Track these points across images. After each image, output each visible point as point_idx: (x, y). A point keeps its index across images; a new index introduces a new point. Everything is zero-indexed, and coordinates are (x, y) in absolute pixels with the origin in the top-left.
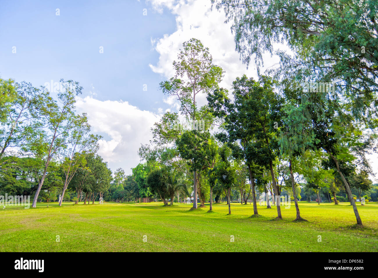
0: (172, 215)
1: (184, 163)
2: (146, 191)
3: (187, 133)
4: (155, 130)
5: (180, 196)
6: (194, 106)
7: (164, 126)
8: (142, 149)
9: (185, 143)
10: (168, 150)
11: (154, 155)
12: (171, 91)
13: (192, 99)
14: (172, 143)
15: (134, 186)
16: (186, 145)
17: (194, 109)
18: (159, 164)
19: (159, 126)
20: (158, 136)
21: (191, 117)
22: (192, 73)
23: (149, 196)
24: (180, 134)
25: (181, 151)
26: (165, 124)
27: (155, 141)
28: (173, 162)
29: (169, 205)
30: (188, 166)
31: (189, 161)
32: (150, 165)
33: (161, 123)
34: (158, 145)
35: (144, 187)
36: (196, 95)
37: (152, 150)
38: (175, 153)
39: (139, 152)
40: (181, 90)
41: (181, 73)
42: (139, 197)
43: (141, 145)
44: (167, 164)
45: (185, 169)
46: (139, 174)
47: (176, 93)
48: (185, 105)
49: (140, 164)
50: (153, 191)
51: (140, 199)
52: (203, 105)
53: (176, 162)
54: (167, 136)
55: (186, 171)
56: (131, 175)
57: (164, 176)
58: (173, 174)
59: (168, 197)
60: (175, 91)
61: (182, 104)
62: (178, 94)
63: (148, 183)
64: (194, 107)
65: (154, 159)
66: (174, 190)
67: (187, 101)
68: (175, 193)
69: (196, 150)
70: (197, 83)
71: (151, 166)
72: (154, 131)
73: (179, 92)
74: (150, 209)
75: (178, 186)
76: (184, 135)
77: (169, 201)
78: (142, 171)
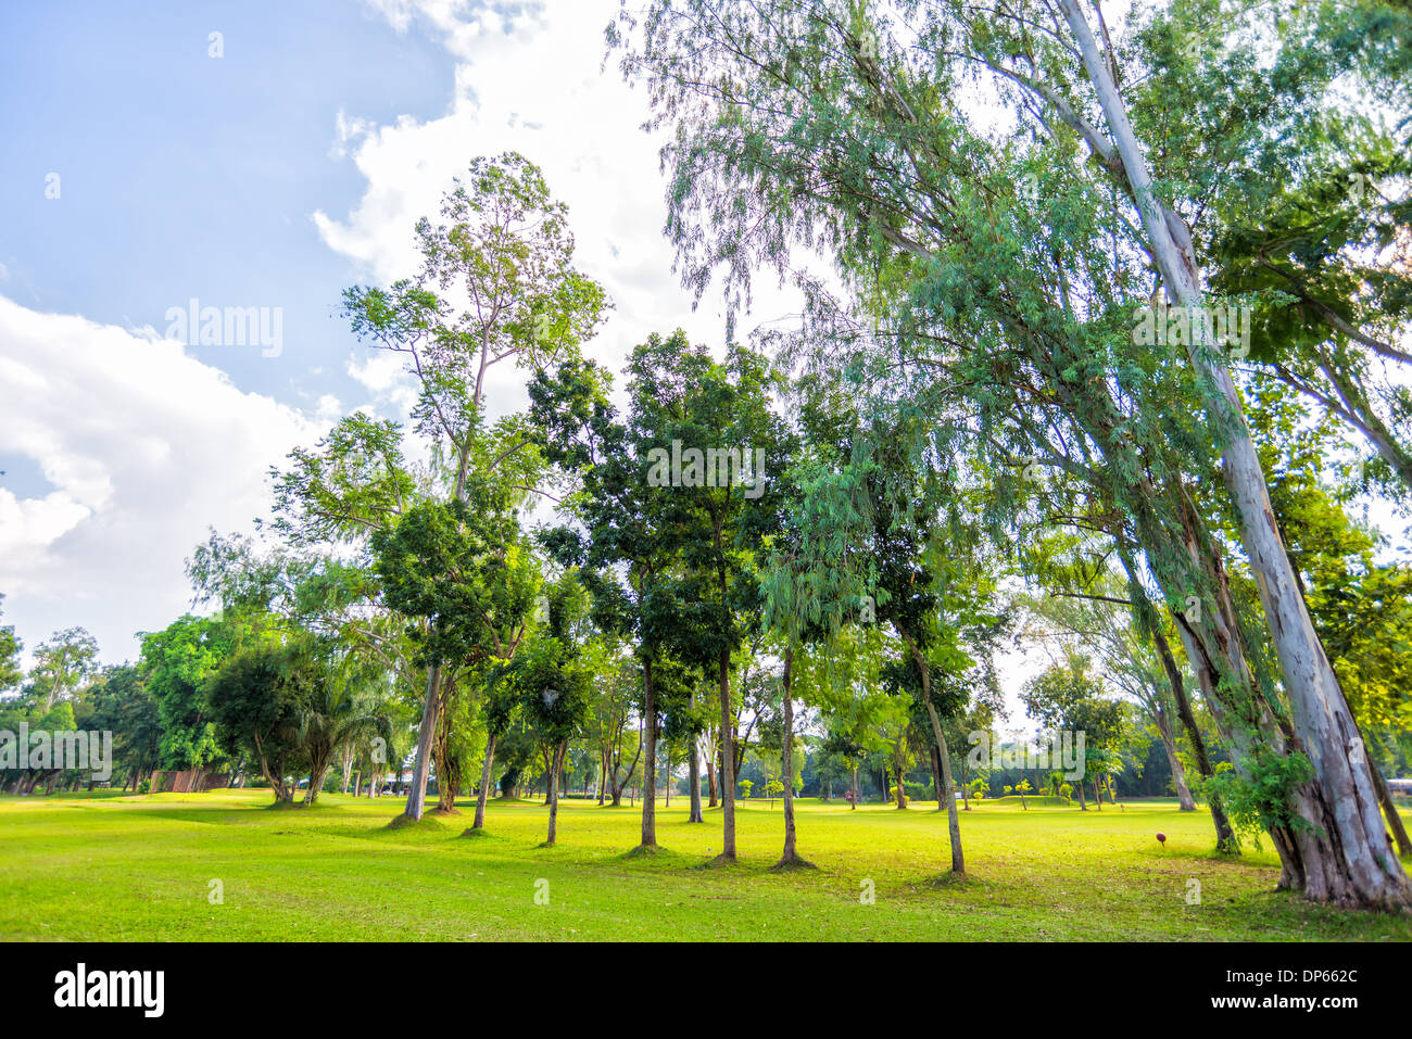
0: (302, 849)
1: (394, 628)
2: (195, 739)
3: (426, 512)
4: (289, 477)
5: (356, 766)
6: (474, 410)
7: (330, 470)
8: (211, 549)
9: (412, 550)
10: (333, 568)
11: (263, 583)
12: (390, 332)
13: (469, 379)
14: (359, 542)
15: (139, 717)
16: (413, 559)
17: (473, 421)
18: (280, 623)
19: (311, 465)
20: (298, 506)
21: (453, 452)
22: (488, 282)
23: (206, 765)
24: (396, 508)
25: (389, 581)
26: (338, 461)
27: (281, 525)
28: (347, 620)
29: (300, 806)
30: (408, 642)
31: (416, 624)
32: (240, 627)
33: (320, 452)
34: (289, 544)
35: (191, 721)
36: (488, 371)
37: (262, 560)
38: (361, 583)
39: (194, 563)
40: (433, 337)
41: (443, 273)
42: (150, 768)
43: (211, 535)
44: (317, 628)
45: (394, 656)
46: (177, 662)
47: (408, 343)
48: (435, 396)
49: (188, 617)
50: (229, 743)
51: (155, 777)
52: (510, 413)
53: (359, 624)
54: (339, 512)
55: (397, 664)
56: (132, 665)
57: (294, 679)
58: (339, 673)
59: (300, 767)
60: (405, 335)
61: (427, 394)
62: (417, 352)
63: (211, 704)
64: (471, 410)
65: (262, 601)
66: (333, 737)
67: (450, 386)
68: (336, 751)
69: (453, 580)
70: (502, 323)
71: (244, 628)
72: (283, 483)
73: (421, 345)
74: (196, 824)
75: (354, 724)
76: (413, 517)
77: (303, 787)
78: (191, 649)
